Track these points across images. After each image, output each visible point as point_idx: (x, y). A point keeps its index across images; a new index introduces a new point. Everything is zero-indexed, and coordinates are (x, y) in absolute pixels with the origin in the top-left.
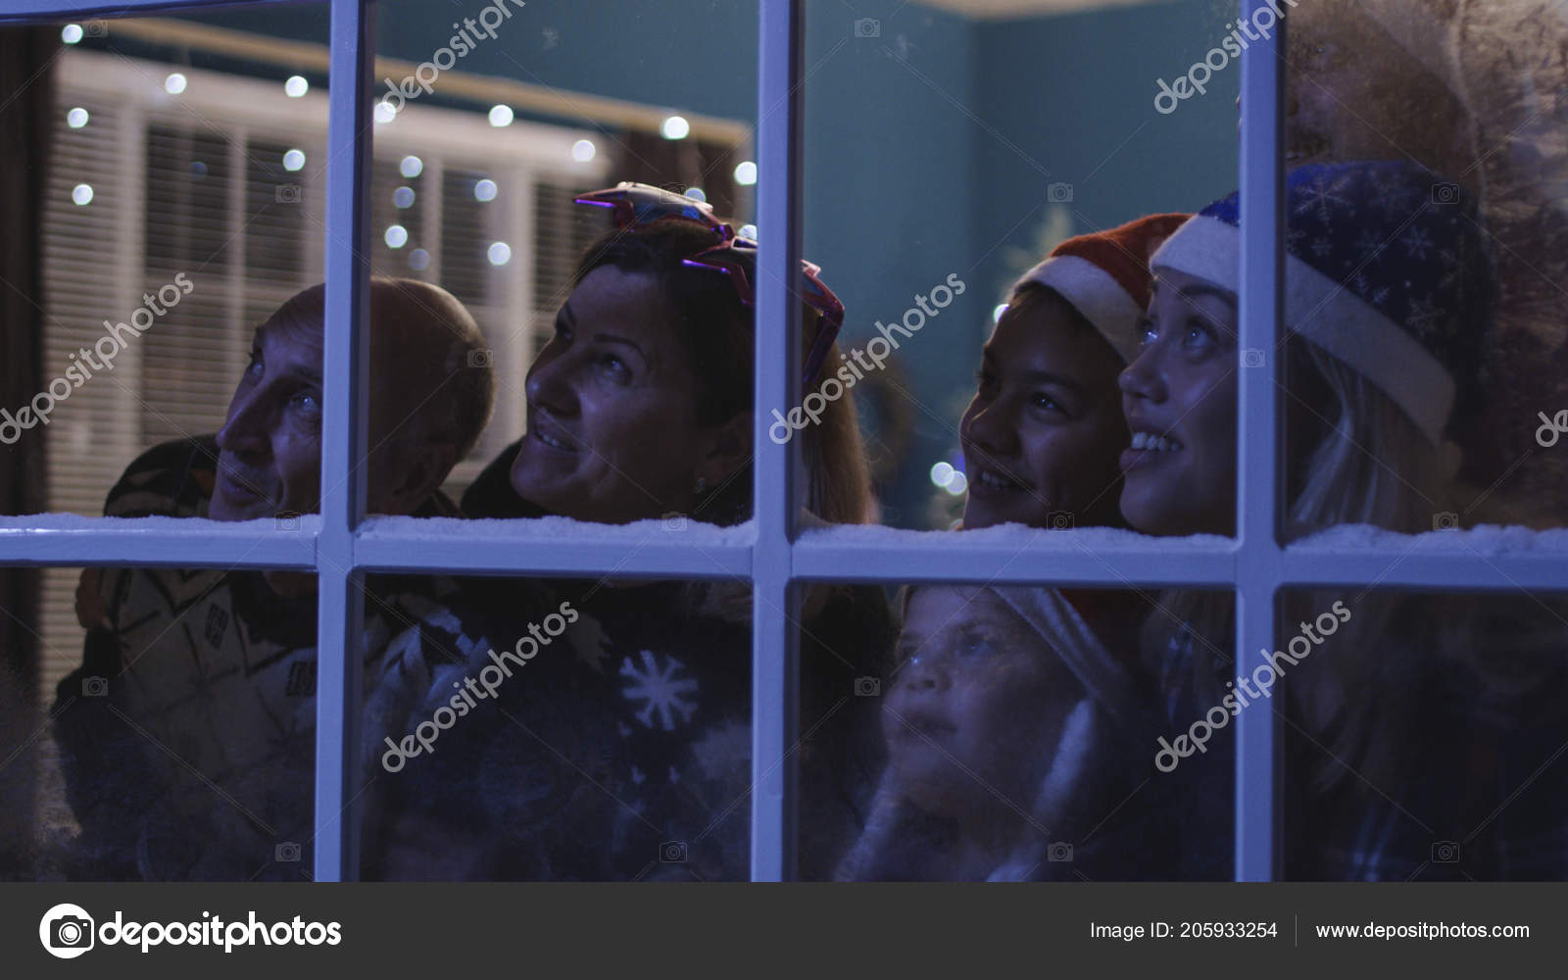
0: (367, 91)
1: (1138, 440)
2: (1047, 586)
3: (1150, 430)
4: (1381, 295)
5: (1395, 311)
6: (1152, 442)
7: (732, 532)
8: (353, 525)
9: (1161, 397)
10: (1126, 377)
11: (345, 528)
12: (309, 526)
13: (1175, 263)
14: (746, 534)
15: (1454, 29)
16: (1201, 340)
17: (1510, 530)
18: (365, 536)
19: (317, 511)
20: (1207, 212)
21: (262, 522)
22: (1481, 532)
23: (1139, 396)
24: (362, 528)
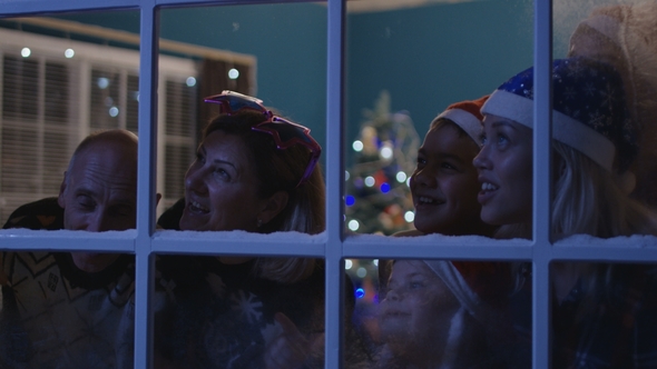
0: (156, 52)
1: (484, 186)
2: (446, 260)
3: (488, 182)
4: (577, 113)
5: (584, 119)
6: (490, 186)
7: (315, 236)
8: (151, 234)
9: (491, 168)
10: (476, 160)
11: (147, 235)
12: (130, 234)
13: (490, 111)
14: (323, 237)
15: (623, 27)
16: (505, 142)
17: (646, 237)
18: (156, 238)
19: (134, 227)
20: (501, 88)
21: (110, 232)
22: (635, 238)
23: (483, 168)
24: (155, 234)
